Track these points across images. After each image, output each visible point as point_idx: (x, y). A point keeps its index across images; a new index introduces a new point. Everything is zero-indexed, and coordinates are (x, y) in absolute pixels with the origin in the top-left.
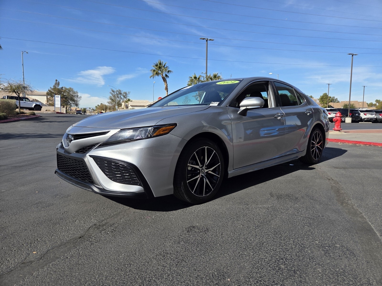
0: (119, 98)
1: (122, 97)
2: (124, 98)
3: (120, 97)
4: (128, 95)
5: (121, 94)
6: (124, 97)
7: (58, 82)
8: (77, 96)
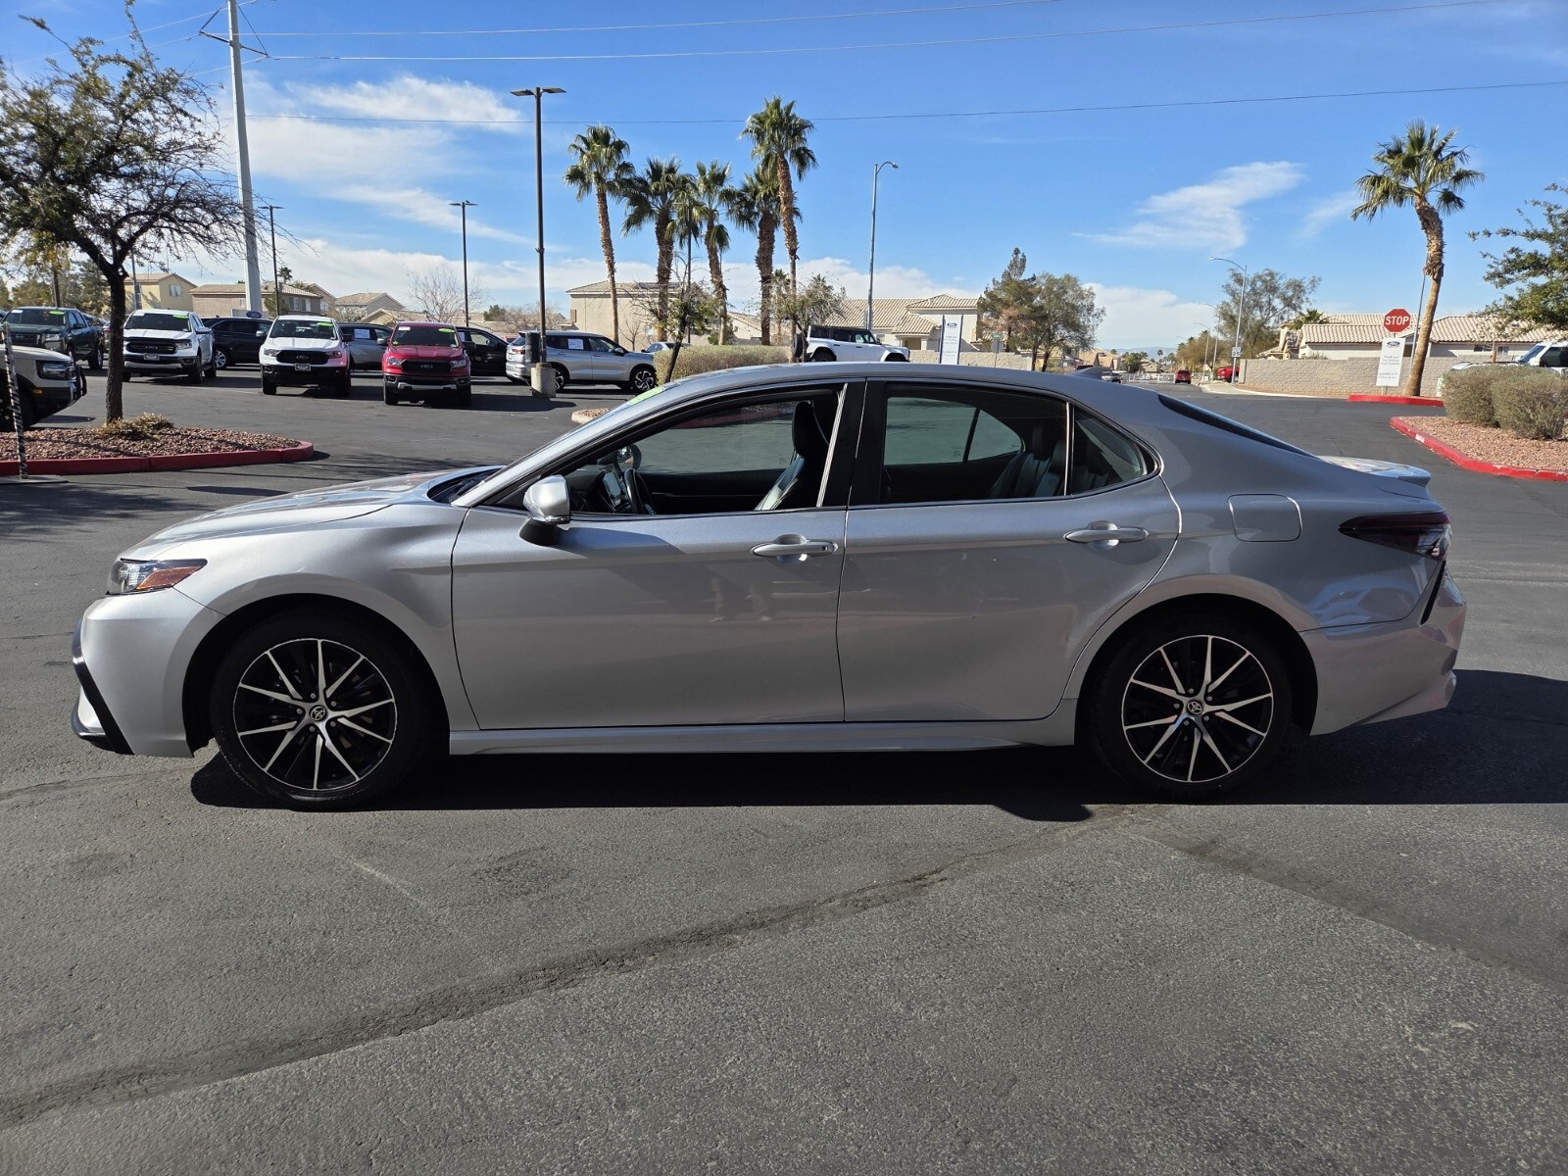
0: (1261, 311)
1: (1277, 303)
2: (1286, 309)
3: (1269, 303)
4: (1307, 295)
5: (1273, 290)
6: (1288, 303)
7: (1020, 256)
8: (1091, 308)
